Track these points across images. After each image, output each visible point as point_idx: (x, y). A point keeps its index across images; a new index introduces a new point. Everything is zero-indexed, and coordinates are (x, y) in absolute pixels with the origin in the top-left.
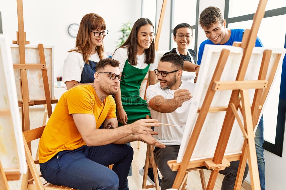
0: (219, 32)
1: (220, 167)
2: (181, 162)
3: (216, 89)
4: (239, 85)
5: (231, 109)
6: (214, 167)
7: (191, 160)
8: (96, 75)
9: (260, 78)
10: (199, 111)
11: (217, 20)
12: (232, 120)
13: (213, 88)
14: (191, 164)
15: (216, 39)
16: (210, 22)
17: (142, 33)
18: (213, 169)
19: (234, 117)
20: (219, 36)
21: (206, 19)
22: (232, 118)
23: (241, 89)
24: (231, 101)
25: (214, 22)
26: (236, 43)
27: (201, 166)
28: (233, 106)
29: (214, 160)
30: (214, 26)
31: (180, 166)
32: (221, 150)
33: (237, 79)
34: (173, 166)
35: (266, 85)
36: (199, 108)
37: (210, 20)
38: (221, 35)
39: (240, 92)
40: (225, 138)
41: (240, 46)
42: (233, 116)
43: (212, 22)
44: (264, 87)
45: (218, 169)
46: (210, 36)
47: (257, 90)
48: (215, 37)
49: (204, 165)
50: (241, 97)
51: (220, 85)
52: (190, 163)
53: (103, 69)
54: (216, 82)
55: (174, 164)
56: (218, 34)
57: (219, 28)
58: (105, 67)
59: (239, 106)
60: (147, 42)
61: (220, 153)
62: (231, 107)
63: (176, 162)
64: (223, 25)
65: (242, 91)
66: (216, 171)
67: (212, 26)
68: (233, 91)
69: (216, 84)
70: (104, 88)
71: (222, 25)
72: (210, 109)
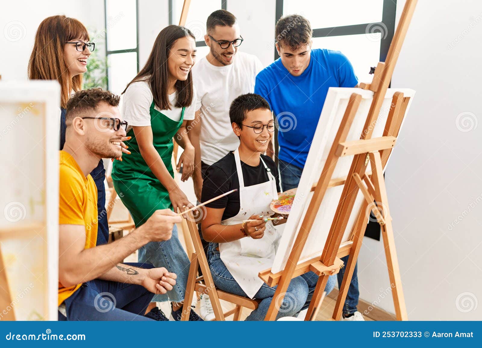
1: (334, 270)
3: (342, 154)
6: (326, 271)
8: (78, 122)
9: (387, 133)
10: (313, 189)
13: (337, 154)
17: (179, 50)
18: (326, 275)
23: (370, 152)
24: (353, 170)
28: (358, 176)
29: (322, 260)
31: (280, 278)
34: (271, 279)
39: (367, 157)
41: (369, 88)
44: (393, 146)
51: (348, 148)
53: (94, 109)
54: (342, 144)
58: (98, 107)
61: (334, 249)
62: (352, 177)
63: (270, 272)
65: (372, 154)
68: (356, 156)
69: (343, 147)
70: (98, 148)
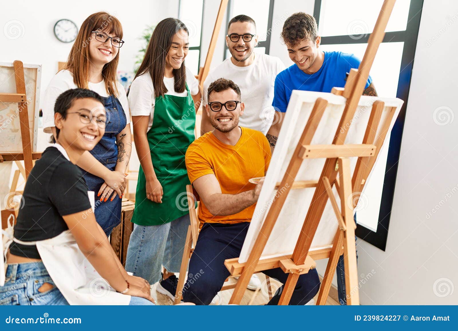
0: (308, 53)
1: (302, 270)
2: (246, 261)
3: (304, 157)
4: (337, 151)
5: (324, 185)
6: (293, 269)
7: (261, 259)
9: (366, 141)
10: (278, 187)
11: (307, 36)
12: (323, 201)
13: (300, 155)
14: (260, 264)
15: (302, 62)
16: (296, 37)
18: (292, 273)
19: (327, 197)
20: (307, 59)
21: (292, 32)
22: (324, 199)
23: (340, 158)
24: (324, 174)
25: (302, 38)
26: (336, 90)
27: (274, 268)
28: (327, 181)
29: (293, 259)
30: (302, 44)
31: (243, 269)
32: (305, 244)
33: (334, 142)
34: (233, 268)
35: (373, 152)
36: (277, 183)
37: (297, 35)
38: (311, 57)
39: (337, 162)
40: (312, 227)
41: (342, 94)
42: (325, 196)
43: (300, 38)
44: (371, 154)
45: (299, 272)
46: (295, 57)
47: (360, 159)
48: (301, 60)
49: (278, 266)
50: (339, 169)
51: (311, 151)
52: (258, 263)
54: (305, 146)
55: (236, 266)
56: (305, 55)
57: (308, 47)
59: (335, 182)
60: (178, 59)
61: (304, 249)
62: (323, 182)
63: (237, 261)
64: (316, 43)
65: (341, 161)
66: (296, 274)
67: (299, 43)
68: (328, 160)
69: (305, 149)
71: (314, 43)
72: (294, 184)
